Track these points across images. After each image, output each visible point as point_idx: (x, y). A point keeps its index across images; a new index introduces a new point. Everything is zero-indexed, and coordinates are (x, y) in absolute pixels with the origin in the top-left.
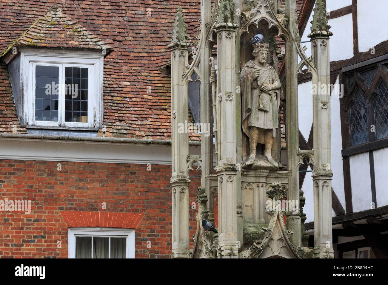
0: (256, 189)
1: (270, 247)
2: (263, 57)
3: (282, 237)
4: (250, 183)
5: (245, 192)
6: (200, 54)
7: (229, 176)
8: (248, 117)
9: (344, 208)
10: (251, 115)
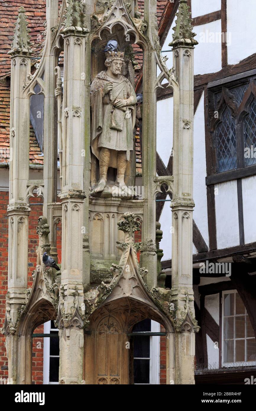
0: (106, 220)
1: (121, 287)
2: (117, 68)
3: (134, 276)
4: (100, 213)
5: (93, 223)
6: (44, 62)
7: (74, 204)
8: (99, 136)
9: (208, 244)
10: (102, 134)
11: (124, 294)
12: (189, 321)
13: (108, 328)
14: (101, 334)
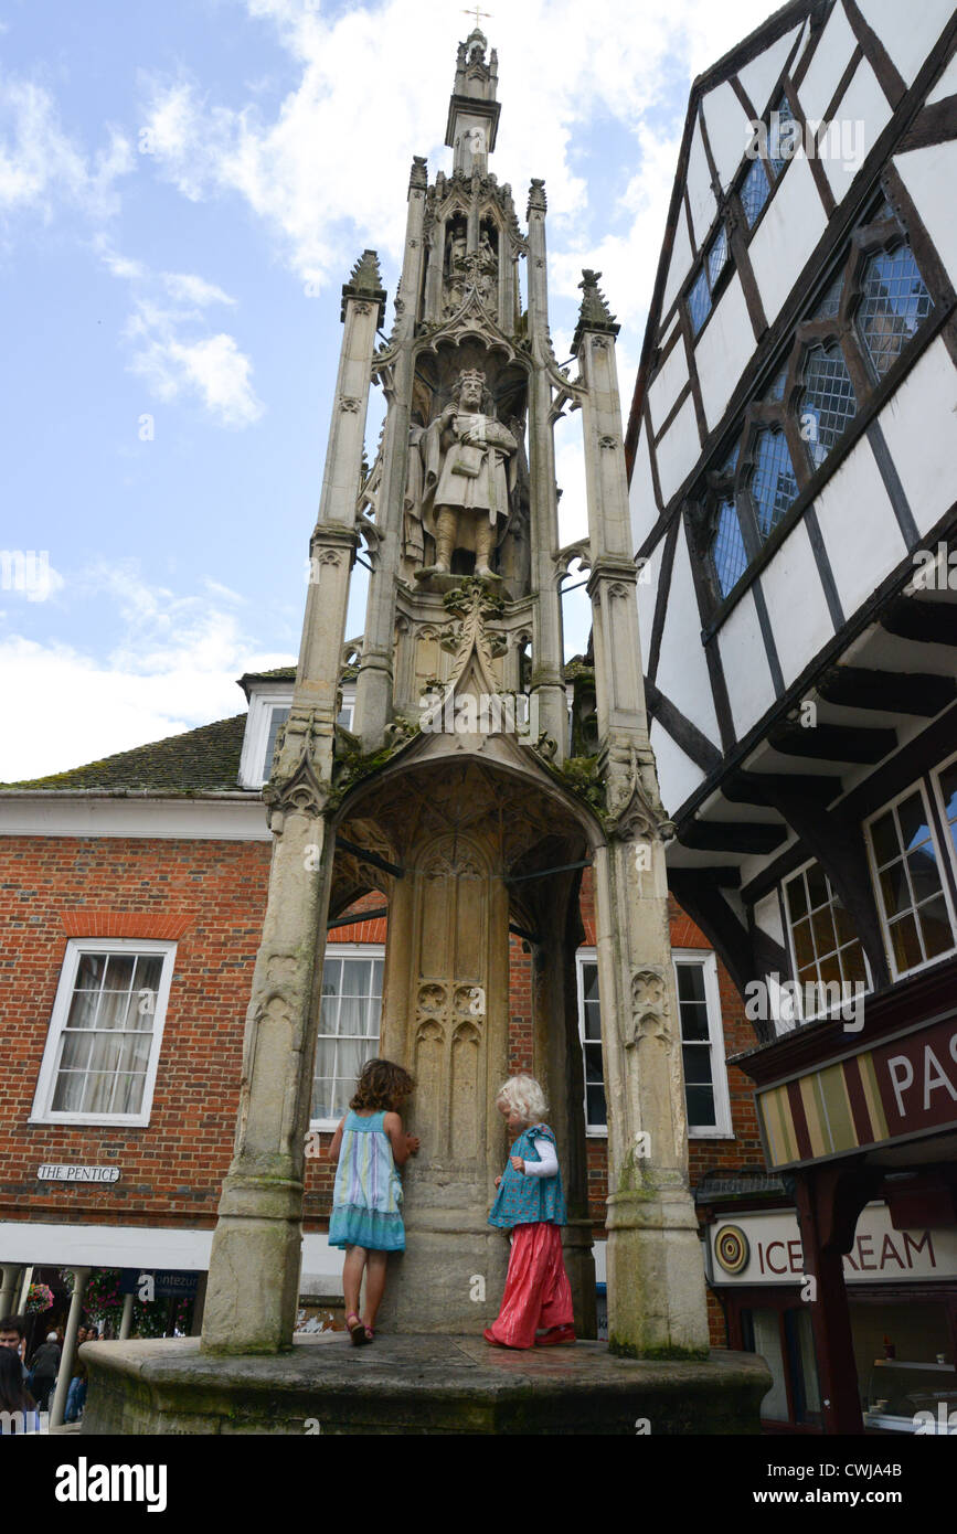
2: (470, 392)
11: (460, 748)
12: (644, 811)
13: (453, 863)
14: (432, 877)
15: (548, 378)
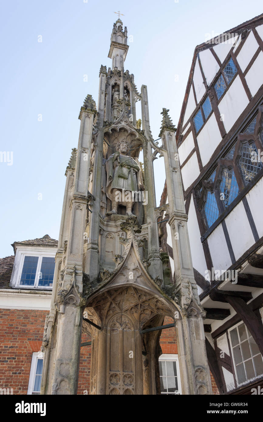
0: (117, 238)
2: (123, 148)
3: (137, 267)
8: (111, 183)
10: (113, 182)
11: (128, 281)
12: (195, 306)
13: (121, 325)
14: (113, 330)
15: (151, 145)
